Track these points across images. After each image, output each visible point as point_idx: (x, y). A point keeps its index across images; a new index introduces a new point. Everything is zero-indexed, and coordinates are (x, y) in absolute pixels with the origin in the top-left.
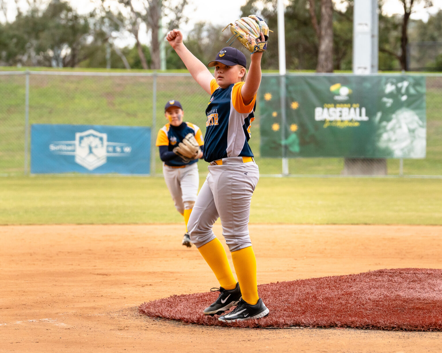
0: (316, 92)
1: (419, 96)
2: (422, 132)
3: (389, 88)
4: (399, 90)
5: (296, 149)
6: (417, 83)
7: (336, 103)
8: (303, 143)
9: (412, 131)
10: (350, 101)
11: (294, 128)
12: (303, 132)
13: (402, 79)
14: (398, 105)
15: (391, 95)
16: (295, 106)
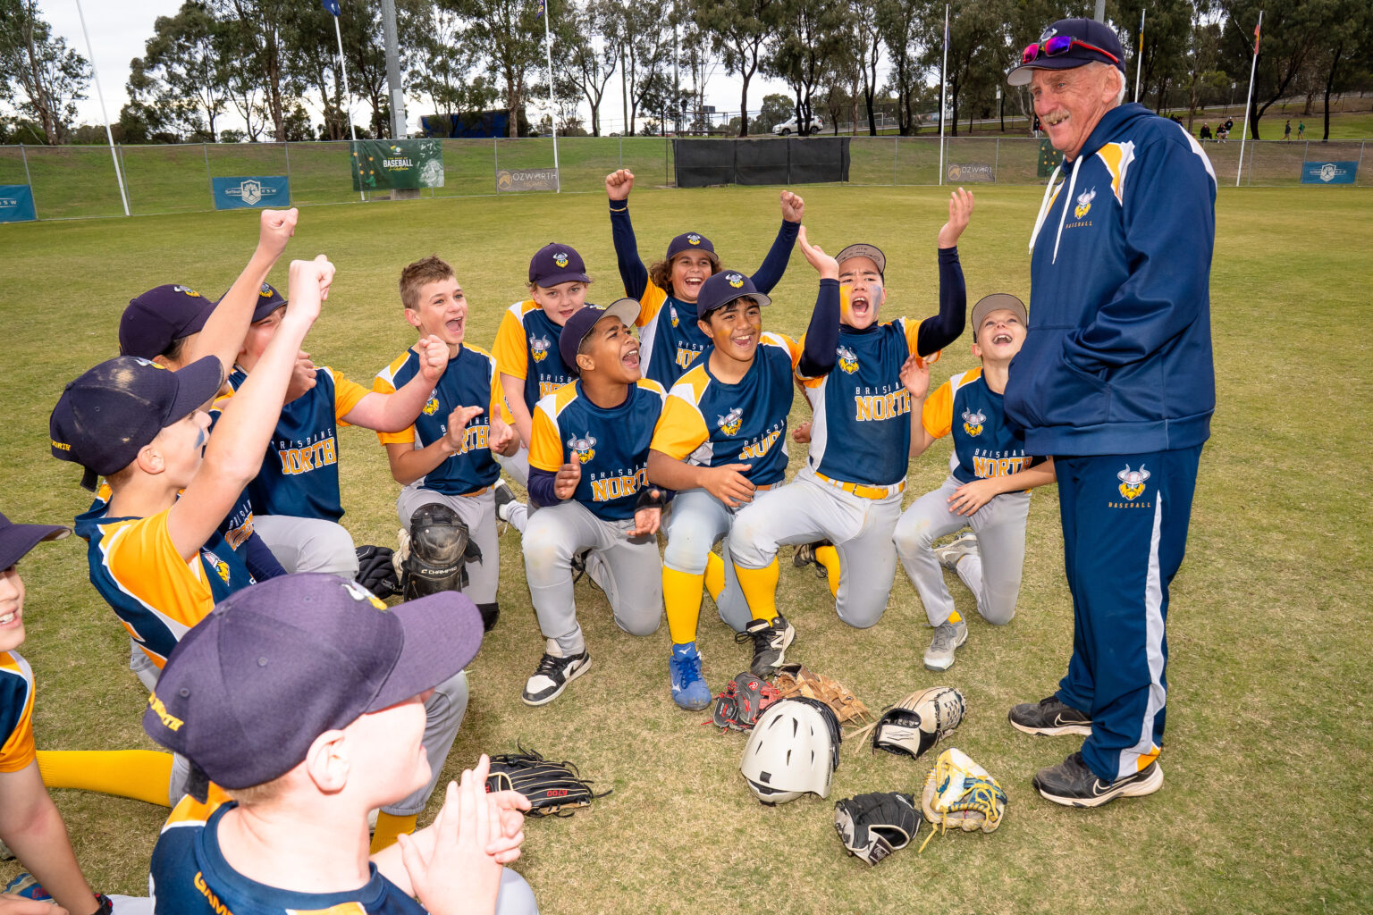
0: (383, 151)
1: (439, 151)
2: (442, 172)
3: (423, 147)
4: (428, 148)
5: (374, 185)
6: (437, 144)
7: (394, 157)
8: (378, 181)
9: (437, 172)
10: (402, 155)
11: (372, 172)
12: (377, 174)
13: (429, 142)
14: (428, 158)
15: (424, 151)
16: (371, 159)
